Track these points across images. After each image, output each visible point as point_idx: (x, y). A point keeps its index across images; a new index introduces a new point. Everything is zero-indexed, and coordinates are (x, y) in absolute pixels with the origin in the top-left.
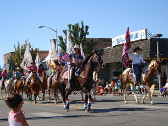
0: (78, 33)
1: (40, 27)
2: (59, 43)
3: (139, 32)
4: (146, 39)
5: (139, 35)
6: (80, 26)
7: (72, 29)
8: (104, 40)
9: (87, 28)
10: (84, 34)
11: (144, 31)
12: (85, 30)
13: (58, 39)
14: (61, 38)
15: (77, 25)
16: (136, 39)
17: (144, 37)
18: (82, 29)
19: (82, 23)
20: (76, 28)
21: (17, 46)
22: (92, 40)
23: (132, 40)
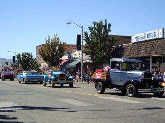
0: (101, 31)
1: (68, 23)
2: (84, 38)
3: (156, 31)
4: (163, 38)
5: (157, 34)
6: (104, 24)
7: (96, 26)
8: (125, 37)
9: (110, 25)
10: (107, 31)
11: (161, 31)
12: (107, 27)
13: (84, 35)
14: (86, 34)
15: (101, 23)
16: (154, 38)
17: (161, 36)
18: (105, 27)
19: (106, 21)
20: (100, 25)
21: (47, 39)
22: (113, 37)
23: (149, 39)
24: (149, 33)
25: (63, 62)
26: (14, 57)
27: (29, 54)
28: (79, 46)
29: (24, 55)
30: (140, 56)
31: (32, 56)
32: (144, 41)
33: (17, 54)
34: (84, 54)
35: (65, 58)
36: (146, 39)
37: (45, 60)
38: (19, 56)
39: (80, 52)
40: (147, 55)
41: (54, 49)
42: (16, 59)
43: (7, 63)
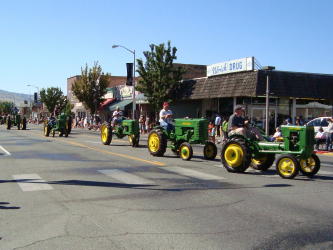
0: (162, 58)
1: (114, 47)
2: (136, 68)
3: (243, 60)
4: (252, 71)
5: (244, 65)
6: (166, 48)
7: (154, 51)
8: (196, 67)
9: (175, 50)
10: (170, 58)
11: (250, 60)
12: (171, 53)
13: (136, 63)
14: (140, 63)
15: (162, 46)
16: (239, 70)
17: (250, 68)
18: (168, 52)
19: (169, 44)
20: (160, 50)
21: (84, 69)
22: (180, 66)
23: (233, 71)
24: (232, 62)
25: (105, 103)
26: (36, 94)
27: (57, 89)
28: (129, 80)
29: (50, 91)
30: (219, 96)
31: (61, 93)
32: (225, 75)
33: (40, 89)
34: (137, 92)
35: (109, 96)
36: (228, 71)
37: (81, 98)
38: (43, 93)
39: (132, 88)
40: (229, 96)
41: (94, 83)
42: (39, 96)
43: (26, 102)
